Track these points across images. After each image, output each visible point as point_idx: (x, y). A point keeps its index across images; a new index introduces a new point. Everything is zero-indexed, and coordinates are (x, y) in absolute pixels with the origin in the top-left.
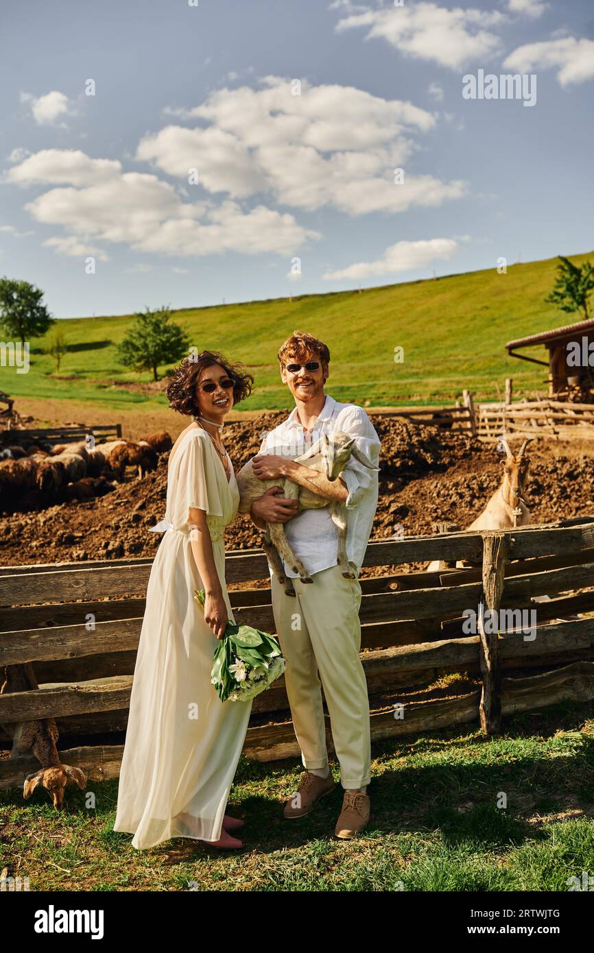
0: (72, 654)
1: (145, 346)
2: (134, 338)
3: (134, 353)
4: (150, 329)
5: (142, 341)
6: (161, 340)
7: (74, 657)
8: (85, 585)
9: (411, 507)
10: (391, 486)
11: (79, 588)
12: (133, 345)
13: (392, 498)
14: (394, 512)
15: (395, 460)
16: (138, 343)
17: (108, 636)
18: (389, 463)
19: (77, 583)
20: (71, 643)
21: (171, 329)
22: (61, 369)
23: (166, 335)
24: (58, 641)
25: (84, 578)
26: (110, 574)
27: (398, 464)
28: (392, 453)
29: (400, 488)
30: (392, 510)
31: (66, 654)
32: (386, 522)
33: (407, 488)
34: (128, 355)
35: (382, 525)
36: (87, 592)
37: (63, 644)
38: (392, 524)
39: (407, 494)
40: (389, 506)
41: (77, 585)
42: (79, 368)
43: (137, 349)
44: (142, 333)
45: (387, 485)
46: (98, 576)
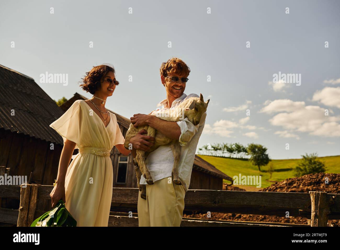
1: (305, 169)
2: (301, 166)
3: (301, 172)
4: (307, 162)
5: (304, 167)
6: (312, 167)
12: (300, 169)
16: (302, 168)
21: (317, 162)
22: (272, 178)
23: (314, 165)
34: (298, 173)
42: (279, 178)
43: (302, 170)
44: (304, 164)
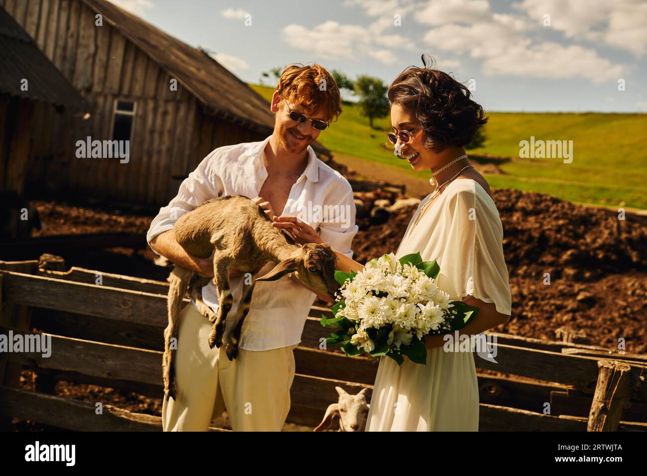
0: (109, 374)
7: (110, 377)
8: (131, 308)
9: (601, 299)
10: (587, 275)
11: (125, 309)
13: (583, 287)
14: (581, 301)
15: (598, 252)
17: (147, 366)
18: (592, 253)
19: (125, 304)
20: (110, 363)
24: (99, 357)
25: (132, 300)
26: (157, 302)
27: (601, 256)
28: (597, 245)
29: (596, 278)
30: (580, 297)
31: (104, 373)
32: (569, 308)
33: (604, 281)
35: (564, 311)
36: (132, 315)
37: (103, 361)
38: (573, 311)
39: (602, 286)
40: (578, 294)
41: (124, 305)
45: (583, 274)
46: (145, 301)
